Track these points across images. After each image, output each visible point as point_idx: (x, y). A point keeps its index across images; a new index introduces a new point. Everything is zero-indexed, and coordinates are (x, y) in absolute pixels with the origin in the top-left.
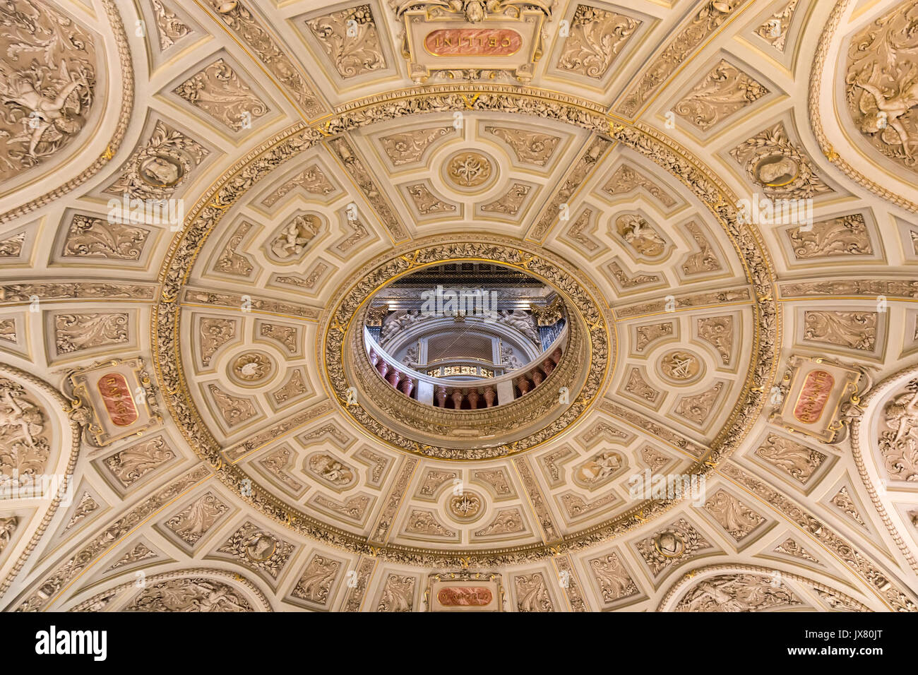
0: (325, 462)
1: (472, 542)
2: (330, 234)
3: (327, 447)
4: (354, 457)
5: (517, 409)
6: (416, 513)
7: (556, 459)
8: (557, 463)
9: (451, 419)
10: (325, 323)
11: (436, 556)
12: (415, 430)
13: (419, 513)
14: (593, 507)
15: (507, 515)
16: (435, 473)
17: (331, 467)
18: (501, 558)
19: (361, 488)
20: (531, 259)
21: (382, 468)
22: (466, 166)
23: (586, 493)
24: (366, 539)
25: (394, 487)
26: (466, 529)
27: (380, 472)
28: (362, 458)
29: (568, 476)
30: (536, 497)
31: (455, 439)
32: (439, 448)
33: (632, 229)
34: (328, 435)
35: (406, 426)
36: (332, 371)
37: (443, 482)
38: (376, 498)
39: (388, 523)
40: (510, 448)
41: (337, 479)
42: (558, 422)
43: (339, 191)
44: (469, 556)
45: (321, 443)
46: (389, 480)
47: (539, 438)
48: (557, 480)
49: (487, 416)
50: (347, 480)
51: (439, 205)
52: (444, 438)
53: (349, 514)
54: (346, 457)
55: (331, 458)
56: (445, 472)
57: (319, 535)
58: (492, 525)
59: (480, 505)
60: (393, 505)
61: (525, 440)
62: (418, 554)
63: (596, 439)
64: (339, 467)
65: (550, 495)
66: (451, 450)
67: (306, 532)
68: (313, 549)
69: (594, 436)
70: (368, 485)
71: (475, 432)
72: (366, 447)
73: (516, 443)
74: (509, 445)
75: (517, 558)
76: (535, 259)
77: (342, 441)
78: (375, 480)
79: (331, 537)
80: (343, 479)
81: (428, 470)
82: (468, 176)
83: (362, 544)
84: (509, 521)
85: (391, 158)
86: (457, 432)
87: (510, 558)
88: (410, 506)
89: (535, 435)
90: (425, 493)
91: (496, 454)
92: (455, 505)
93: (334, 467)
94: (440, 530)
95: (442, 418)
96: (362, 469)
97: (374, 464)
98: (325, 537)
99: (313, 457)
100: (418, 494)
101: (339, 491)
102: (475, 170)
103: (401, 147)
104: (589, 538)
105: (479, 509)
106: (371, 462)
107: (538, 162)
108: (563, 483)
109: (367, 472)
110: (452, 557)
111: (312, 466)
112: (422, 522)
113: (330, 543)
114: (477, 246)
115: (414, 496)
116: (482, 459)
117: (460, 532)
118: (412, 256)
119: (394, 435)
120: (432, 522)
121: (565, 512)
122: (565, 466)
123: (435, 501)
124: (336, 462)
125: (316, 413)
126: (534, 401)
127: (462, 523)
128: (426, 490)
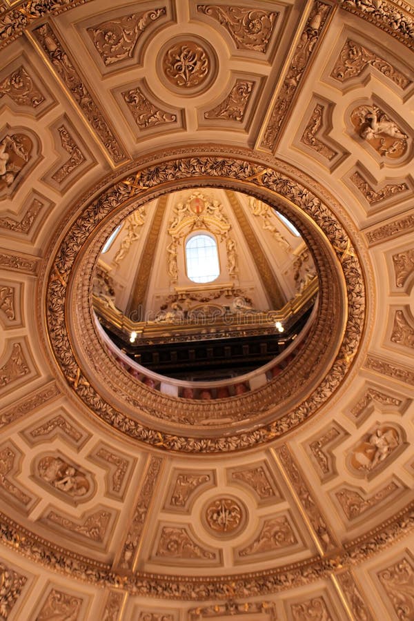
0: (56, 466)
1: (236, 563)
2: (43, 158)
3: (58, 445)
4: (90, 457)
5: (273, 390)
6: (167, 531)
7: (323, 446)
8: (325, 449)
9: (198, 410)
10: (44, 275)
11: (195, 583)
12: (157, 420)
13: (171, 530)
14: (374, 502)
15: (273, 526)
16: (184, 476)
17: (64, 473)
18: (272, 580)
19: (100, 499)
20: (265, 172)
21: (123, 473)
22: (182, 60)
23: (363, 483)
24: (111, 566)
25: (138, 494)
26: (227, 546)
27: (121, 478)
28: (98, 458)
29: (341, 464)
30: (305, 496)
31: (204, 428)
32: (186, 439)
33: (369, 122)
34: (58, 430)
35: (147, 415)
36: (56, 339)
37: (196, 487)
38: (118, 512)
39: (135, 544)
40: (269, 430)
41: (71, 489)
42: (319, 389)
43: (49, 101)
44: (235, 581)
45: (51, 440)
46: (133, 488)
47: (301, 413)
48: (329, 471)
49: (238, 403)
50: (84, 490)
51: (158, 115)
52: (192, 427)
53: (88, 535)
54: (80, 458)
55: (63, 461)
56: (196, 474)
57: (53, 560)
58: (258, 540)
59: (241, 515)
60: (139, 520)
61: (285, 419)
62: (173, 582)
63: (365, 411)
64: (73, 471)
65: (322, 492)
66: (200, 440)
67: (38, 556)
68: (49, 582)
69: (364, 408)
70: (108, 494)
71: (228, 420)
72: (103, 446)
73: (274, 425)
74: (268, 428)
75: (290, 577)
76: (269, 171)
77: (74, 438)
78: (115, 488)
79: (68, 562)
80: (79, 488)
81: (177, 472)
82: (185, 73)
83: (107, 572)
84: (276, 533)
85: (102, 54)
86: (206, 422)
87: (283, 578)
88: (160, 521)
89: (295, 411)
90: (177, 502)
91: (252, 440)
92: (212, 517)
93: (67, 473)
94: (197, 551)
95: (188, 409)
96: (100, 473)
97: (113, 468)
98: (61, 562)
99: (41, 461)
100: (167, 505)
101: (75, 504)
102: (191, 63)
103: (110, 37)
104: (373, 541)
105: (240, 520)
106: (110, 465)
107: (257, 48)
108: (335, 473)
109: (107, 478)
110: (214, 584)
111: (42, 471)
112: (176, 542)
113: (68, 570)
114: (203, 160)
115: (164, 508)
116: (237, 450)
117: (221, 551)
118: (134, 179)
119: (133, 423)
120: (188, 541)
121: (341, 511)
122: (334, 452)
123: (188, 512)
124: (69, 466)
125: (41, 400)
126: (291, 377)
127: (222, 539)
128: (177, 499)
